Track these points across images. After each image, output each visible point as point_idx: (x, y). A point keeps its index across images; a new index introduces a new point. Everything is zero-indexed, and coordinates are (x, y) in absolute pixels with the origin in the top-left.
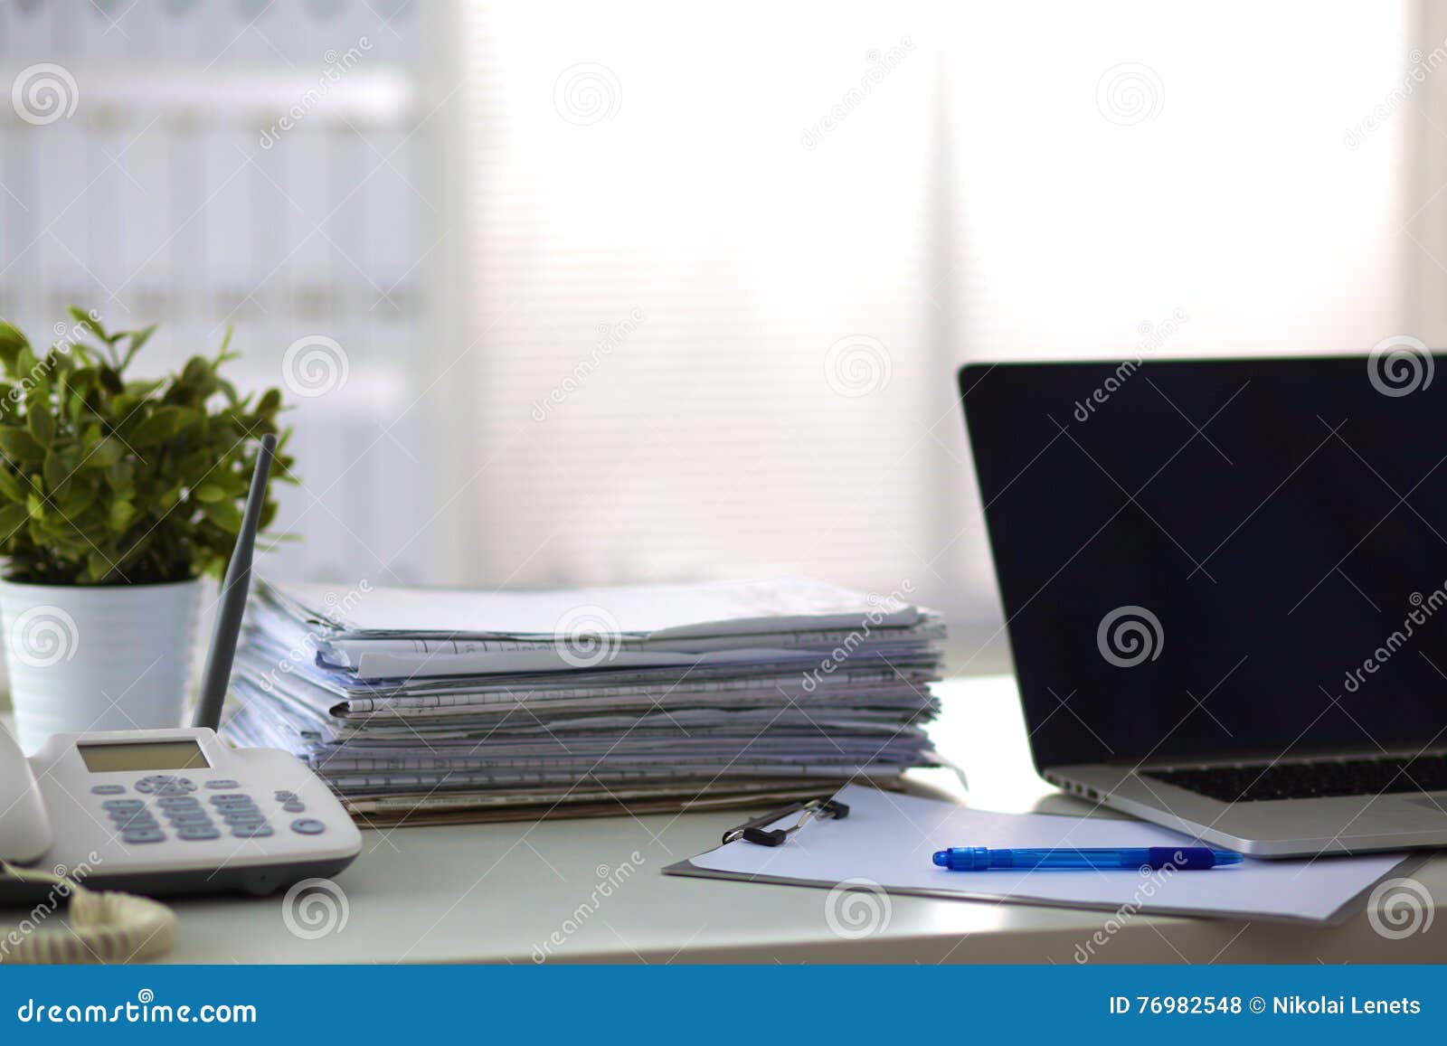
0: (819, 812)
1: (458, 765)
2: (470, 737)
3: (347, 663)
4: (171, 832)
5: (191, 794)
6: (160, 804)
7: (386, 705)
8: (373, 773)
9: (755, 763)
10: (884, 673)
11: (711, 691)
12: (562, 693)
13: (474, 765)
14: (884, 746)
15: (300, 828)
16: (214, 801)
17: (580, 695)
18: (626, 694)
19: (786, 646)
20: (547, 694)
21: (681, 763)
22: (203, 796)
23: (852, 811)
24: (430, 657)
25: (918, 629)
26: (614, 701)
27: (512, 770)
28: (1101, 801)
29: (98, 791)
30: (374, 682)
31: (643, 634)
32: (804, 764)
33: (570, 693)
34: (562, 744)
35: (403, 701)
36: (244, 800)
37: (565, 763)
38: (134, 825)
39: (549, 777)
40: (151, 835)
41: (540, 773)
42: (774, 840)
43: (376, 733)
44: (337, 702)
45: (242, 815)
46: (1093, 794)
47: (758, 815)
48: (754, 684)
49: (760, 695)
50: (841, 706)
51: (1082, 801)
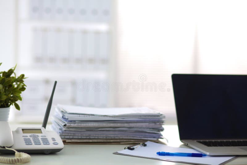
0: (142, 145)
1: (84, 135)
2: (86, 131)
3: (67, 118)
4: (33, 143)
5: (38, 138)
6: (33, 139)
7: (73, 125)
8: (71, 136)
9: (133, 137)
10: (155, 123)
11: (126, 125)
12: (101, 124)
13: (87, 135)
14: (154, 135)
15: (54, 144)
16: (41, 139)
17: (104, 125)
18: (112, 125)
19: (139, 118)
20: (99, 124)
21: (121, 136)
22: (40, 138)
23: (147, 145)
24: (80, 117)
25: (161, 116)
26: (110, 126)
27: (93, 136)
28: (188, 145)
29: (23, 136)
30: (71, 121)
31: (115, 115)
32: (141, 137)
33: (103, 124)
34: (101, 132)
35: (75, 124)
36: (46, 139)
37: (102, 136)
38: (28, 142)
39: (99, 138)
40: (30, 144)
41: (98, 137)
42: (133, 149)
43: (71, 129)
44: (65, 124)
45: (45, 141)
46: (187, 144)
47: (131, 145)
48: (133, 124)
49: (134, 126)
50: (148, 128)
51: (186, 145)
